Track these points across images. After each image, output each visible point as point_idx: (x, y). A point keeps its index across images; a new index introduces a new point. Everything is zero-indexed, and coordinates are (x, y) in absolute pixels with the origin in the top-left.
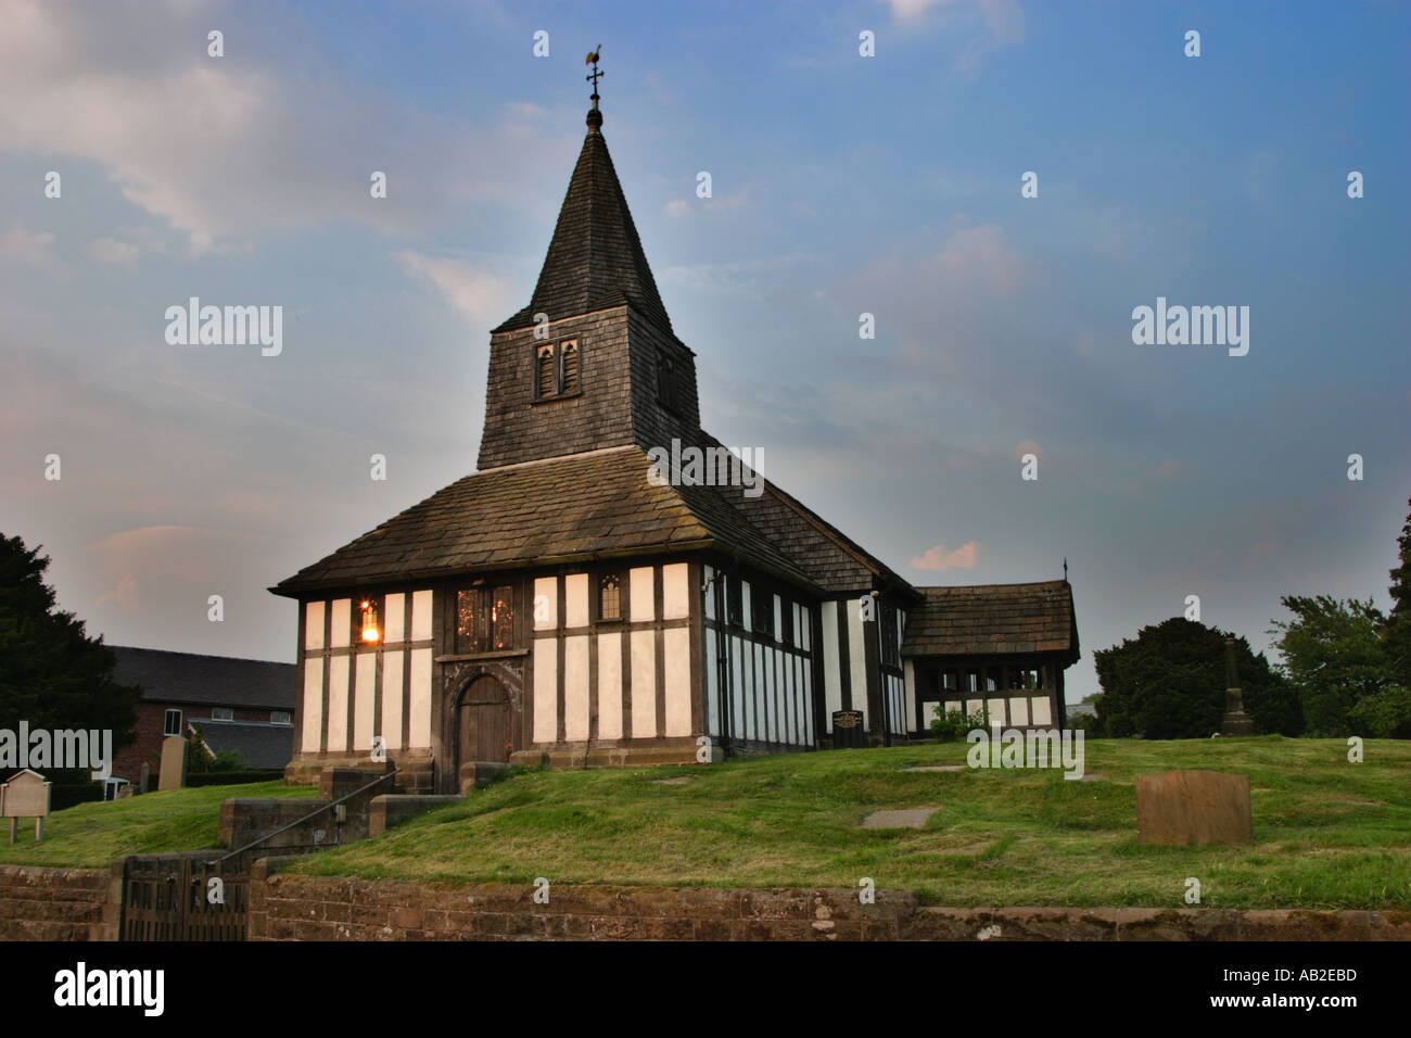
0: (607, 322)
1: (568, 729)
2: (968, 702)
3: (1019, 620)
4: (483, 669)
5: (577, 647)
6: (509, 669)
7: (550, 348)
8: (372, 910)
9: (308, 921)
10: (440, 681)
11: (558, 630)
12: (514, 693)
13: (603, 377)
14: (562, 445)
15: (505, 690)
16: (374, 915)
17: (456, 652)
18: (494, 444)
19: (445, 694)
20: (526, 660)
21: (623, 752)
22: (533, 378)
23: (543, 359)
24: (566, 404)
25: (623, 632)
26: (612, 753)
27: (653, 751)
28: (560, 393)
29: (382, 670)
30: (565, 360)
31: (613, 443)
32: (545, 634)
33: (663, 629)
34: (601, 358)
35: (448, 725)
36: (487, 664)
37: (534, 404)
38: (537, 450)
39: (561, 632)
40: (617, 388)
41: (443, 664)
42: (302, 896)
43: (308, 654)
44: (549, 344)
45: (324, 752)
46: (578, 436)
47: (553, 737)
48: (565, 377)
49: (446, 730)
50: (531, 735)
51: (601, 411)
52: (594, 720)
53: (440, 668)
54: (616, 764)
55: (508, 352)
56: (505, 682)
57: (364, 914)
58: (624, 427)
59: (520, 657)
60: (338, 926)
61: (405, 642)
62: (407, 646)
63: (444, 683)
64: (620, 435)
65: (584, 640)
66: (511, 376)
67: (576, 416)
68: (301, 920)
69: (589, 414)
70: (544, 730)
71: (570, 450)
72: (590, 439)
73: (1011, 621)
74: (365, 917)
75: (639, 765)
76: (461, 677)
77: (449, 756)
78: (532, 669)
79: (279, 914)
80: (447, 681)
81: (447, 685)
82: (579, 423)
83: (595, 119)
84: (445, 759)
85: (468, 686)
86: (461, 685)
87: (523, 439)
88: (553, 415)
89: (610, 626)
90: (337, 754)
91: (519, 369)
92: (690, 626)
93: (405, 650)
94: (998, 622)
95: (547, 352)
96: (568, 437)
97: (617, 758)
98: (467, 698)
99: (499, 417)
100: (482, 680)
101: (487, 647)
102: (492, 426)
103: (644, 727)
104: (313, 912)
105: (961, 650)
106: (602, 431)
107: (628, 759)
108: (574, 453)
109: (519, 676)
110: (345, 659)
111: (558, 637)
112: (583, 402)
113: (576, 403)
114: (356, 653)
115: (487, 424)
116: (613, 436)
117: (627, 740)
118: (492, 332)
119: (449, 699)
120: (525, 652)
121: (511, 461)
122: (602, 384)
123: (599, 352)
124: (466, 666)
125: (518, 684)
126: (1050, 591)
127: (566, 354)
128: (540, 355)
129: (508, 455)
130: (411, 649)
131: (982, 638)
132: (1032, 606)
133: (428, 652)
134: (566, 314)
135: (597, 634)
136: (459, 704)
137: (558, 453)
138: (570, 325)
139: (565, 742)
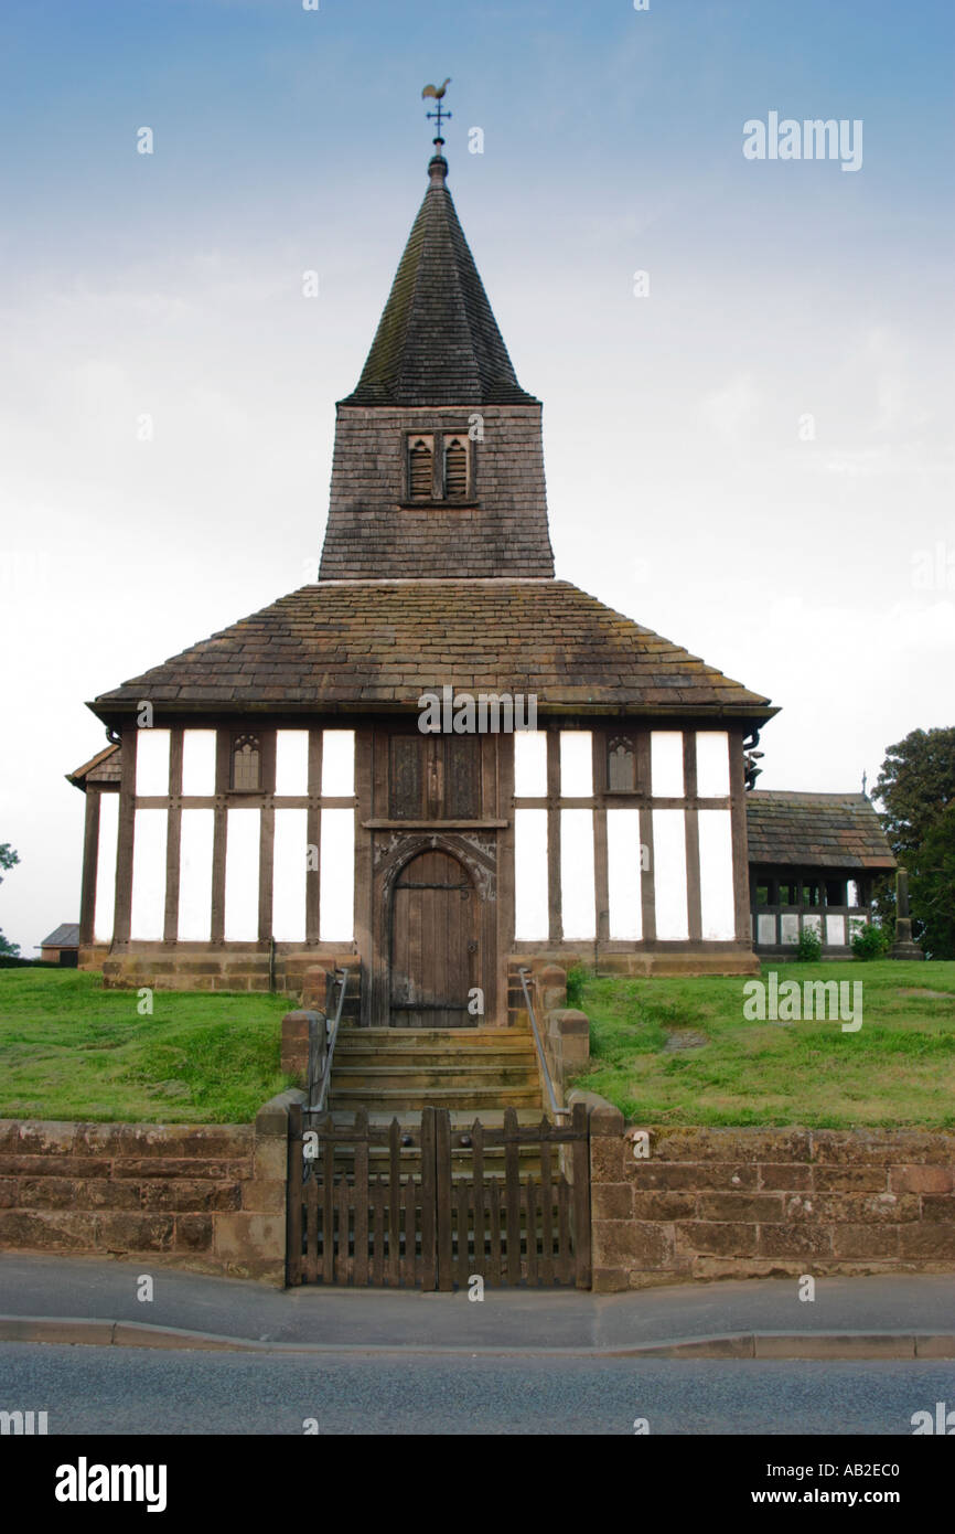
0: (513, 422)
1: (565, 925)
2: (783, 917)
3: (832, 832)
4: (434, 843)
5: (576, 824)
6: (475, 844)
7: (429, 441)
8: (856, 1172)
9: (726, 1192)
10: (369, 854)
11: (549, 798)
12: (483, 877)
13: (506, 488)
14: (451, 564)
15: (467, 871)
16: (860, 1177)
17: (391, 817)
18: (345, 549)
19: (376, 871)
20: (502, 835)
21: (647, 958)
22: (403, 472)
23: (414, 451)
24: (453, 514)
25: (641, 808)
26: (630, 958)
27: (687, 957)
28: (444, 499)
29: (272, 832)
30: (448, 458)
31: (524, 572)
32: (532, 803)
33: (695, 809)
34: (503, 465)
35: (378, 912)
36: (440, 836)
37: (406, 507)
38: (413, 566)
39: (554, 802)
40: (526, 505)
41: (374, 831)
42: (707, 1157)
43: (139, 803)
44: (428, 433)
45: (171, 942)
46: (472, 556)
47: (542, 933)
48: (448, 480)
49: (377, 921)
50: (512, 931)
51: (504, 531)
52: (602, 916)
53: (368, 836)
54: (639, 972)
55: (363, 433)
56: (470, 861)
57: (840, 1177)
58: (540, 555)
59: (494, 830)
60: (789, 1198)
61: (310, 798)
62: (314, 803)
63: (374, 856)
64: (534, 564)
65: (587, 815)
66: (369, 465)
67: (468, 531)
68: (709, 1191)
69: (487, 531)
70: (530, 924)
71: (462, 573)
72: (490, 563)
73: (823, 832)
74: (842, 1183)
75: (669, 974)
76: (400, 851)
77: (381, 954)
78: (512, 847)
79: (661, 1184)
80: (378, 854)
81: (377, 860)
82: (473, 540)
83: (439, 167)
84: (377, 958)
85: (408, 862)
86: (400, 861)
87: (389, 549)
88: (434, 524)
89: (624, 800)
90: (194, 946)
91: (380, 458)
92: (732, 808)
93: (310, 808)
94: (811, 831)
95: (421, 443)
96: (458, 556)
97: (640, 965)
98: (405, 879)
99: (351, 516)
100: (429, 856)
101: (440, 813)
102: (340, 525)
103: (672, 927)
104: (736, 1179)
105: (784, 860)
106: (507, 555)
107: (655, 966)
108: (468, 577)
109: (491, 855)
110: (208, 815)
111: (550, 809)
112: (478, 515)
113: (467, 514)
114: (226, 808)
115: (331, 521)
116: (524, 563)
117: (649, 943)
118: (338, 404)
119: (381, 878)
120: (503, 823)
121: (373, 574)
122: (505, 497)
123: (500, 457)
124: (409, 836)
125: (491, 865)
126: (852, 804)
127: (449, 450)
128: (412, 446)
129: (367, 566)
130: (319, 807)
131: (803, 848)
132: (840, 818)
133: (348, 815)
134: (451, 401)
135: (605, 808)
136: (396, 886)
137: (444, 573)
138: (459, 415)
139: (561, 943)
